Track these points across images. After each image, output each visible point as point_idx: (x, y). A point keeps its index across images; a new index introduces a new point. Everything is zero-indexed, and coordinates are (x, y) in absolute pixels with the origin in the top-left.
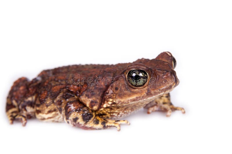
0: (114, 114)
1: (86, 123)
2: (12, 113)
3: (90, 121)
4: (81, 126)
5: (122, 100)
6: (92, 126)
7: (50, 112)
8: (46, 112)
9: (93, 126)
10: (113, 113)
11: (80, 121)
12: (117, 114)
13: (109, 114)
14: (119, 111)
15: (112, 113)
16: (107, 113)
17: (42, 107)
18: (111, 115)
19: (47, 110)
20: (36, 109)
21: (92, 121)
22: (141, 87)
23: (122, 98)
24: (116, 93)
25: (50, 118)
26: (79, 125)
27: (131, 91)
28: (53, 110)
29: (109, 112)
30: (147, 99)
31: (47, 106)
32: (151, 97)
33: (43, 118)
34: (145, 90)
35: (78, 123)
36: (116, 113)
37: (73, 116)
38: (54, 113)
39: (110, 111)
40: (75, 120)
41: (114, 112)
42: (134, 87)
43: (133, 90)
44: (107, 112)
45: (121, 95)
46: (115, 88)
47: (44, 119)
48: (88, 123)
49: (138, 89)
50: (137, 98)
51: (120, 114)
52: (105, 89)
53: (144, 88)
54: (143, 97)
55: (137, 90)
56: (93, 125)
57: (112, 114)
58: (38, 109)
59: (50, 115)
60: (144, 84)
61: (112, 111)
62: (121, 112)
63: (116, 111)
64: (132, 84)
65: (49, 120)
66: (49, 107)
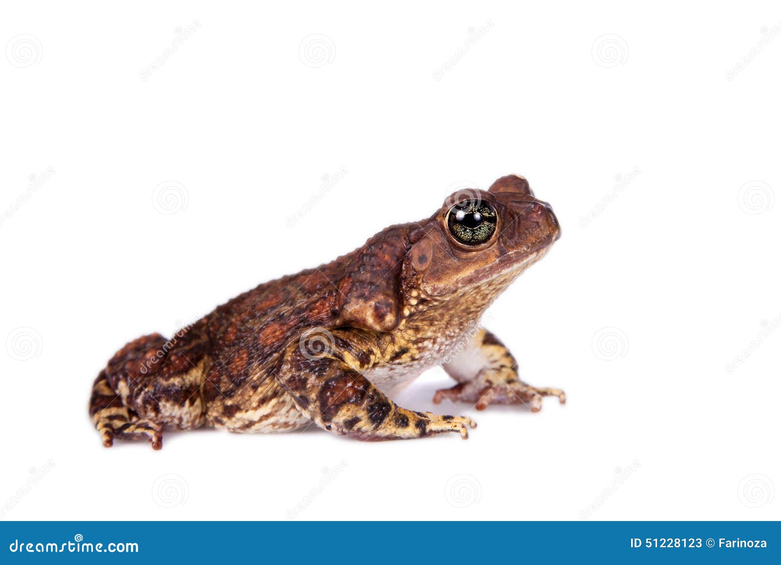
0: (426, 343)
1: (376, 428)
2: (111, 418)
3: (387, 420)
4: (365, 435)
5: (441, 285)
6: (393, 432)
7: (263, 401)
8: (254, 404)
9: (395, 432)
10: (423, 340)
11: (365, 425)
12: (432, 341)
13: (415, 346)
14: (435, 332)
15: (421, 342)
16: (410, 345)
17: (242, 395)
18: (418, 348)
19: (255, 399)
20: (223, 404)
21: (390, 420)
22: (483, 245)
23: (439, 279)
24: (424, 268)
25: (267, 417)
26: (360, 433)
27: (459, 259)
28: (270, 393)
29: (414, 339)
30: (499, 272)
31: (255, 388)
32: (509, 266)
33: (247, 423)
34: (493, 251)
35: (359, 430)
36: (429, 338)
37: (344, 415)
38: (274, 401)
39: (416, 336)
40: (351, 423)
41: (424, 337)
42: (466, 246)
43: (464, 255)
44: (409, 341)
45: (437, 271)
46: (417, 260)
47: (250, 425)
48: (383, 425)
49: (477, 251)
50: (477, 272)
51: (439, 340)
52: (397, 270)
53: (490, 246)
54: (491, 268)
55: (474, 253)
56: (394, 430)
57: (420, 345)
58: (229, 403)
59: (266, 409)
60: (489, 237)
61: (419, 336)
62: (439, 335)
63: (429, 334)
64: (460, 240)
65: (265, 423)
66: (260, 389)
